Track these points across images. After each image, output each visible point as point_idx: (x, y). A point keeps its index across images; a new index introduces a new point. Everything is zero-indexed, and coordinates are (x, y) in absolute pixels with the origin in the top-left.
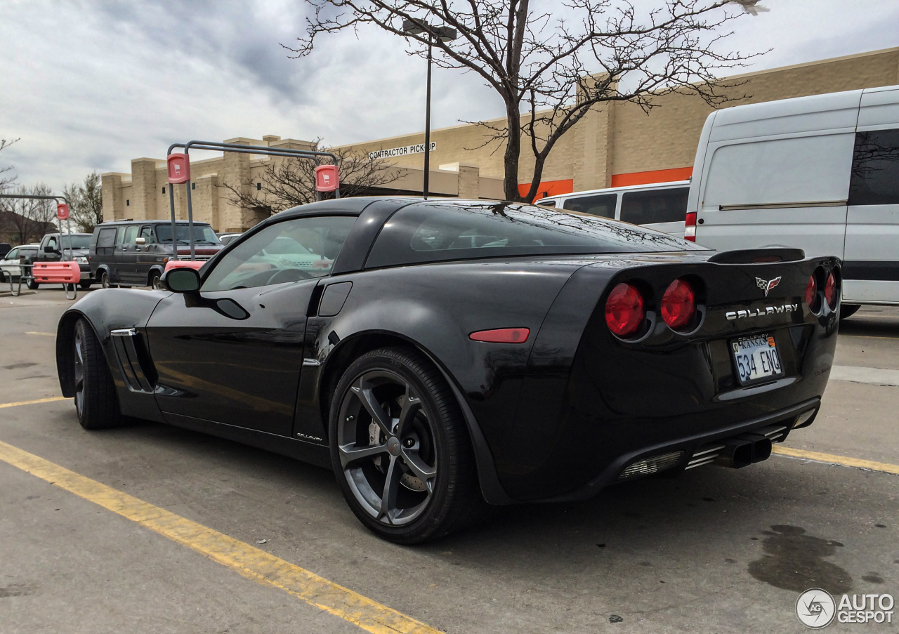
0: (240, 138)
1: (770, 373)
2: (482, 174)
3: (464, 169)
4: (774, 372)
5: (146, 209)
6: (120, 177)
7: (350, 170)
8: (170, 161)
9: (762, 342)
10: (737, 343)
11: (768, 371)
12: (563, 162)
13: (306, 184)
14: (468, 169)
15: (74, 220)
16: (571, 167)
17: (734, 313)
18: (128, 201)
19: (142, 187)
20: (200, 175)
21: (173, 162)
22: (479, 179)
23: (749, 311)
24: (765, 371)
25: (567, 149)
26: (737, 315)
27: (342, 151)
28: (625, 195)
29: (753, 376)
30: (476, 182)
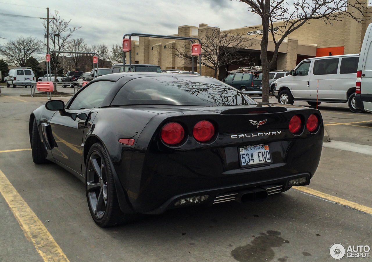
0: (186, 25)
1: (263, 162)
2: (299, 43)
3: (290, 40)
4: (266, 161)
5: (144, 57)
6: (134, 42)
7: (230, 42)
8: (124, 41)
9: (261, 148)
10: (243, 148)
11: (262, 161)
12: (339, 38)
13: (210, 48)
14: (292, 41)
15: (116, 61)
16: (343, 41)
17: (236, 136)
18: (137, 53)
19: (143, 47)
20: (168, 42)
21: (125, 42)
22: (298, 46)
23: (246, 135)
24: (260, 161)
25: (342, 32)
26: (238, 136)
27: (226, 33)
28: (343, 59)
29: (251, 163)
30: (296, 47)
